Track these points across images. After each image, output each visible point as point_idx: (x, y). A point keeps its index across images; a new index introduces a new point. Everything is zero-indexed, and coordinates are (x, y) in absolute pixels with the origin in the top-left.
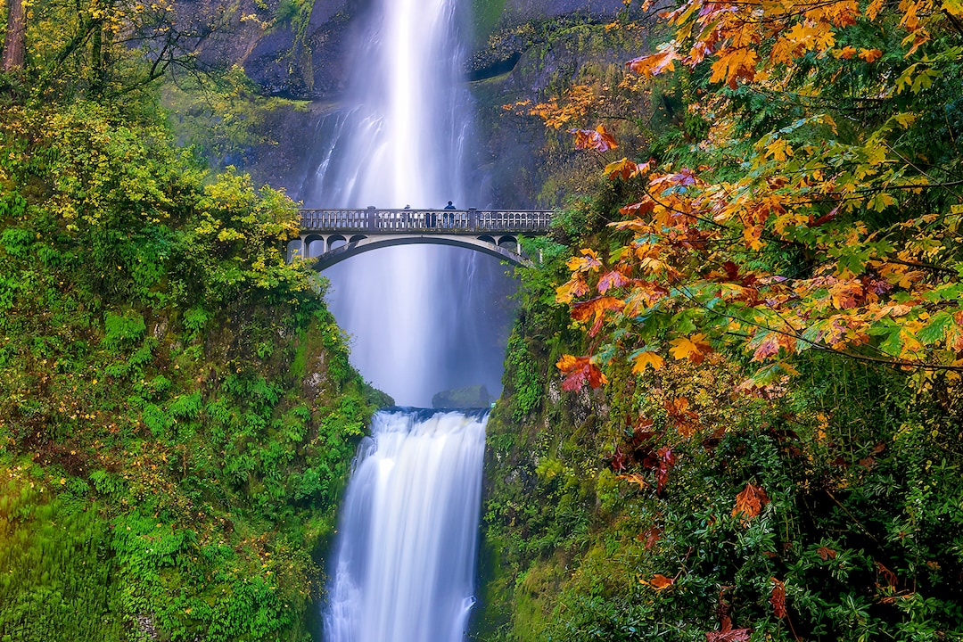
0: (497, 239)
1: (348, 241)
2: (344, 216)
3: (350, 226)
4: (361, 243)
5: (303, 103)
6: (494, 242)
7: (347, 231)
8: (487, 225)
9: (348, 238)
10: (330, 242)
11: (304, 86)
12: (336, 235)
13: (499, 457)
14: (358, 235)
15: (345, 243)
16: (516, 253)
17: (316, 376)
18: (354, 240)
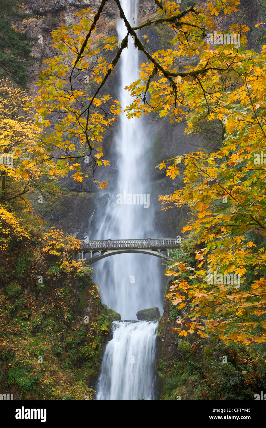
0: (159, 250)
1: (100, 253)
2: (99, 243)
3: (101, 247)
4: (106, 253)
5: (83, 193)
6: (158, 251)
7: (100, 249)
8: (155, 244)
9: (100, 252)
10: (93, 253)
11: (83, 186)
12: (95, 250)
13: (163, 341)
14: (104, 250)
15: (99, 254)
16: (167, 255)
17: (88, 308)
18: (103, 252)
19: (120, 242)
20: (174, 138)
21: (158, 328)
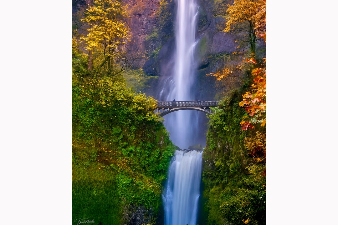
0: (205, 108)
1: (168, 109)
2: (168, 103)
4: (172, 110)
5: (156, 77)
7: (168, 107)
10: (164, 109)
11: (157, 73)
12: (166, 108)
13: (206, 161)
14: (171, 108)
16: (209, 112)
17: (161, 142)
18: (170, 109)
19: (181, 103)
20: (214, 41)
21: (203, 155)
